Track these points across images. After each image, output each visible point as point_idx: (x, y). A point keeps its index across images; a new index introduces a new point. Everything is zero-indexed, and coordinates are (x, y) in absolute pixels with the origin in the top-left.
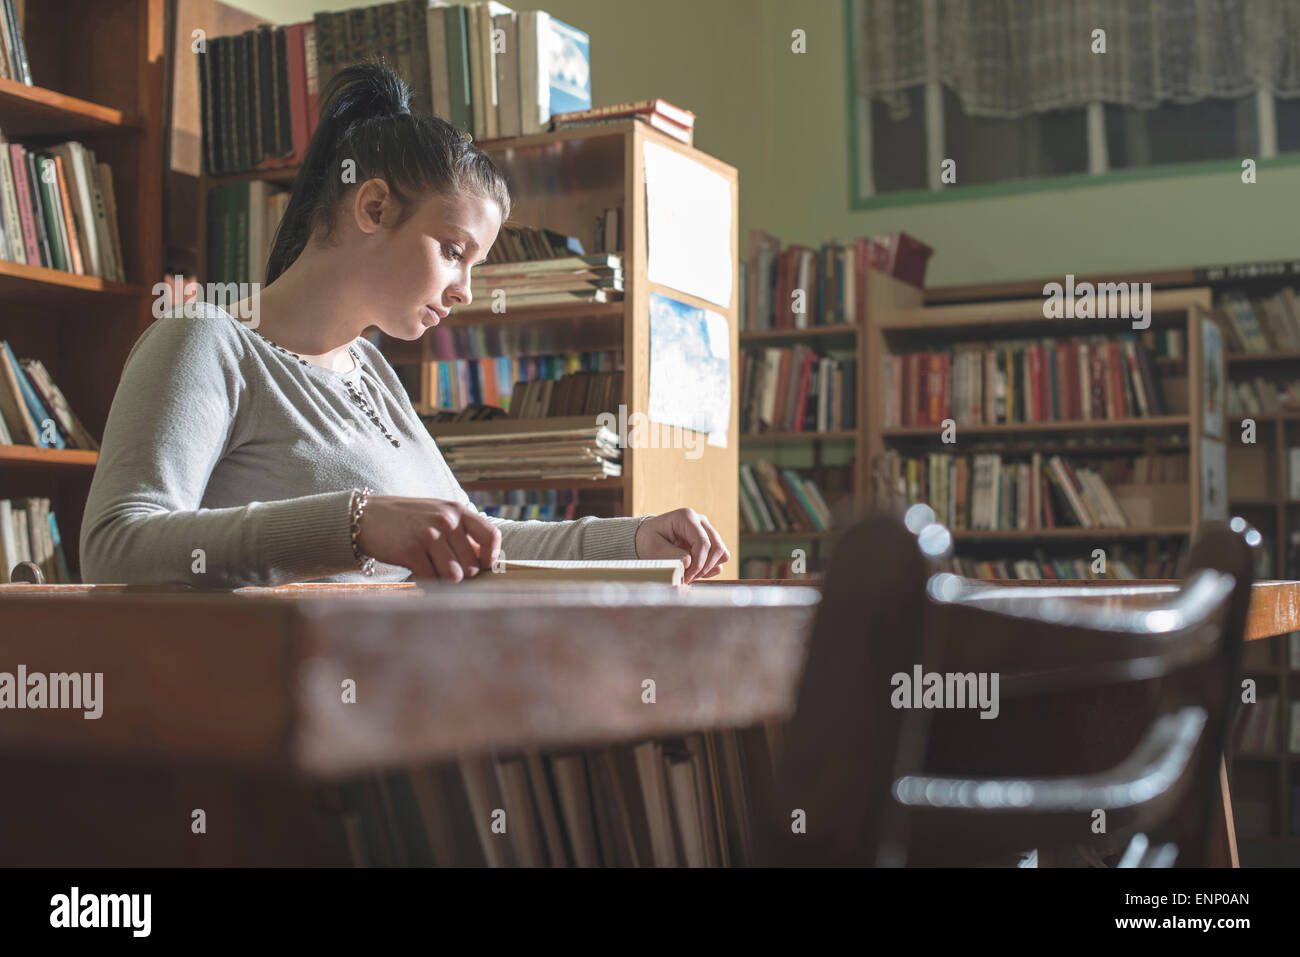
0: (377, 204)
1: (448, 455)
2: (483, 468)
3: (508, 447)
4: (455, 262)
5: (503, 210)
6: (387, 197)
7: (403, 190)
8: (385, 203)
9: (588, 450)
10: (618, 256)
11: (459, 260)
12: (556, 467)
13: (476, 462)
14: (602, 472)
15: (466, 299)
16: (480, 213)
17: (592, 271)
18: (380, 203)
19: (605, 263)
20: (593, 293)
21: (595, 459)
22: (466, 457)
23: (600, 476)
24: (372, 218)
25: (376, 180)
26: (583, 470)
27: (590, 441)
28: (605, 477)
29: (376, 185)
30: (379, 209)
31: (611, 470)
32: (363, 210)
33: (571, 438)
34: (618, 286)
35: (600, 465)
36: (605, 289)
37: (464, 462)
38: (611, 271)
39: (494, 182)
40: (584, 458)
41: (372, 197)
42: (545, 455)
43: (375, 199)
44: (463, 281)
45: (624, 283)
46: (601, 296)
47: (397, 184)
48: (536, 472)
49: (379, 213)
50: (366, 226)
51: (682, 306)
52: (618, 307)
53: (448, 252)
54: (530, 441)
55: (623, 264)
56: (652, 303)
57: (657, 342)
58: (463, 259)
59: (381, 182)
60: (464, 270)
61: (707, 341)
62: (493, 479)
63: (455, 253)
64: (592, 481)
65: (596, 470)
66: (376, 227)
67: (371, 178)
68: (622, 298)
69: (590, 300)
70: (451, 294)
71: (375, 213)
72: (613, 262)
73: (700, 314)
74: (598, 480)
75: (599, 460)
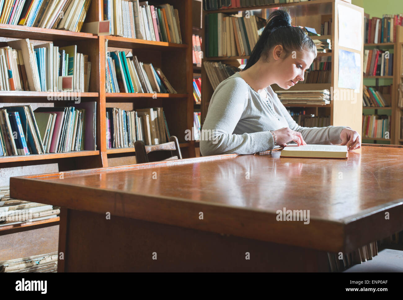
0: (279, 52)
1: (279, 96)
2: (289, 100)
3: (297, 94)
4: (300, 69)
5: (315, 55)
6: (282, 50)
7: (287, 48)
8: (281, 51)
9: (321, 97)
10: (330, 39)
11: (301, 69)
12: (311, 101)
13: (287, 98)
14: (325, 103)
15: (302, 79)
16: (308, 56)
17: (322, 44)
18: (280, 52)
19: (326, 41)
20: (322, 50)
21: (323, 99)
22: (284, 97)
23: (324, 104)
24: (278, 56)
25: (280, 45)
26: (319, 102)
27: (321, 94)
28: (326, 104)
29: (279, 46)
30: (279, 53)
31: (327, 102)
32: (275, 54)
33: (316, 93)
34: (330, 48)
35: (324, 101)
36: (326, 49)
37: (284, 98)
38: (328, 44)
39: (312, 47)
40: (320, 99)
41: (278, 50)
42: (308, 98)
43: (279, 50)
44: (302, 74)
45: (331, 47)
46: (325, 51)
47: (285, 46)
48: (305, 102)
49: (280, 54)
50: (276, 58)
51: (348, 52)
52: (330, 54)
53: (298, 66)
54: (303, 93)
55: (331, 42)
56: (340, 53)
57: (341, 64)
58: (302, 68)
59: (281, 46)
60: (302, 71)
61: (355, 62)
62: (292, 103)
63: (300, 67)
64: (322, 105)
65: (323, 102)
66: (278, 58)
67: (278, 45)
68: (331, 51)
69: (322, 52)
70: (298, 78)
71: (278, 54)
72: (329, 41)
73: (353, 54)
74: (324, 105)
75: (324, 100)
